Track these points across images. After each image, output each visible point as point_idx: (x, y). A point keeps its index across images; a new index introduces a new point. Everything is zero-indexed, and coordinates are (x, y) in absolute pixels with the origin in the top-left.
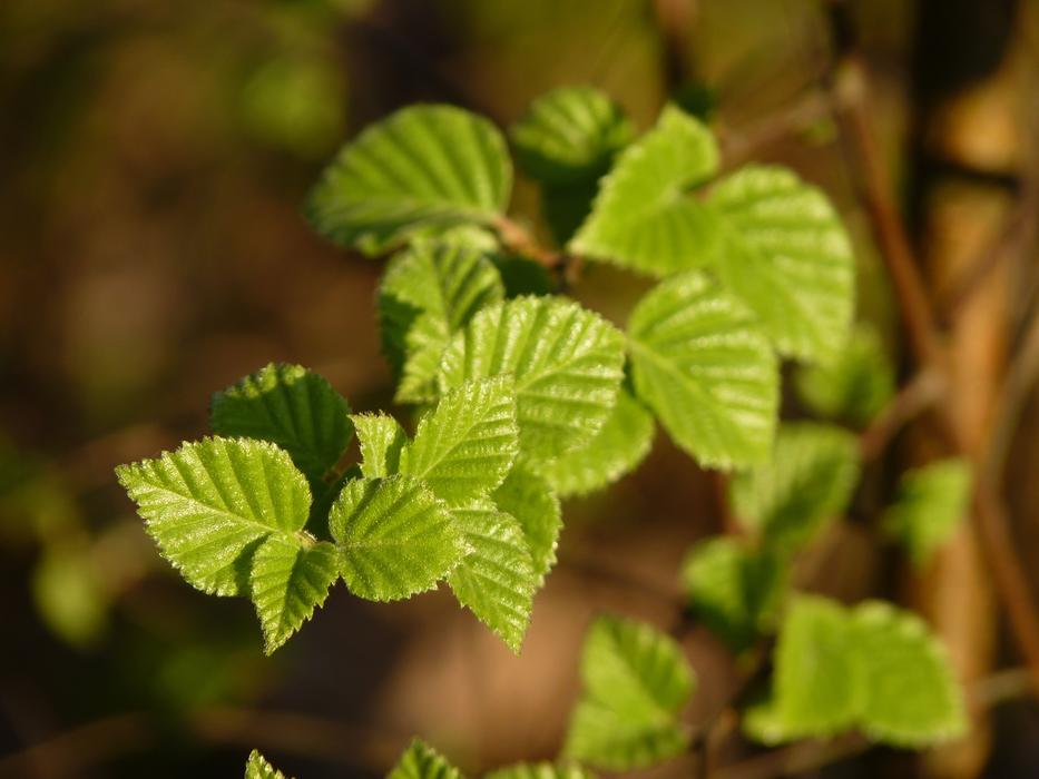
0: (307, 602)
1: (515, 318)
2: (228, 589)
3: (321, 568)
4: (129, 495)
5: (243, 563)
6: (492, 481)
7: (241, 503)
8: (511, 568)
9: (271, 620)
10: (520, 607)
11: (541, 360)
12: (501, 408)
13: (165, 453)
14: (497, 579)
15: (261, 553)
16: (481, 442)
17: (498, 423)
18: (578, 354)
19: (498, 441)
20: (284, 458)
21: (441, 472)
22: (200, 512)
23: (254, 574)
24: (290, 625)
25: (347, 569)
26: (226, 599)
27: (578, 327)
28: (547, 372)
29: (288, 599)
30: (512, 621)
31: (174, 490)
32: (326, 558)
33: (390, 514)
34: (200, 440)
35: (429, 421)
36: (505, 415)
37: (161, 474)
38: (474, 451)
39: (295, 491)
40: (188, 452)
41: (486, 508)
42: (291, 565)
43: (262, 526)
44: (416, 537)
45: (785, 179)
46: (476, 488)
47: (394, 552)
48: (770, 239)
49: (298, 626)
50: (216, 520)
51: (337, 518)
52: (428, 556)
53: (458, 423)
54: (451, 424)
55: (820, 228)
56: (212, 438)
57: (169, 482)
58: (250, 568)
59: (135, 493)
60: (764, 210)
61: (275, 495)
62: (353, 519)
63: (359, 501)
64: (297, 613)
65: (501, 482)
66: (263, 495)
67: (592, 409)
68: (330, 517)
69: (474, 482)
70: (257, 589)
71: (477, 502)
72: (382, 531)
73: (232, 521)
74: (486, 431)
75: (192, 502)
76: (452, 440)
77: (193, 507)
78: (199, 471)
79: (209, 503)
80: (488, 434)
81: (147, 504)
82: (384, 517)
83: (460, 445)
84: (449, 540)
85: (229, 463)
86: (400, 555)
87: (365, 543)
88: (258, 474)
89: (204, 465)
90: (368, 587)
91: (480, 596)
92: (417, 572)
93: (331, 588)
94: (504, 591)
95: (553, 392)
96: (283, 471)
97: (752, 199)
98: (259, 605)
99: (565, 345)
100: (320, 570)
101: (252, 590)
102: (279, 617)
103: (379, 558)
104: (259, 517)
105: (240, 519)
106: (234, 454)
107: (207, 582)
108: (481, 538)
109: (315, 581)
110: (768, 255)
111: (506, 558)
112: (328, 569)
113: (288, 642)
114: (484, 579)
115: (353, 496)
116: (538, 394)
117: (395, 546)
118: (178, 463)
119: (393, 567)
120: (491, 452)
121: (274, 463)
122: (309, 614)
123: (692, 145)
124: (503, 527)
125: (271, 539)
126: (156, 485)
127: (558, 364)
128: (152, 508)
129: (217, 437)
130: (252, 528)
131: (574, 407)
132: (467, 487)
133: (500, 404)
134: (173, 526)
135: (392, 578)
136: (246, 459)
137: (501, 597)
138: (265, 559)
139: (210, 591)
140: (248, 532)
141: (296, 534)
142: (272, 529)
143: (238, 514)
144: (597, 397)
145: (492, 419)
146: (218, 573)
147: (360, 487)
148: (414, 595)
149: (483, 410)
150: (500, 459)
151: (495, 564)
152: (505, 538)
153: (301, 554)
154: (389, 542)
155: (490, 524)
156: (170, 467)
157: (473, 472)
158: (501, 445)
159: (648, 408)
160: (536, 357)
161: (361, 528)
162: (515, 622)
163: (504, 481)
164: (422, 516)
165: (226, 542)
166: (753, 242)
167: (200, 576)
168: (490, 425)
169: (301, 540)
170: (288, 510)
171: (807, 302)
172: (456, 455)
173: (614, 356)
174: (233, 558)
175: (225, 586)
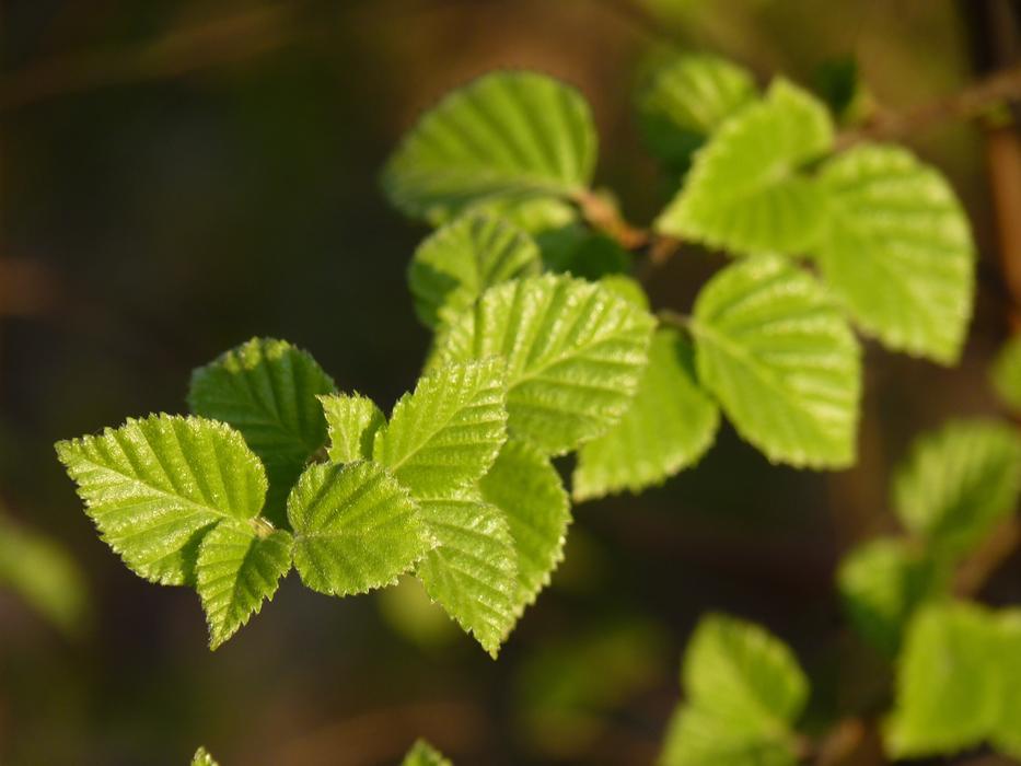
0: (255, 594)
1: (530, 297)
2: (172, 578)
3: (273, 558)
4: (69, 473)
5: (190, 551)
6: (474, 471)
7: (190, 486)
8: (492, 563)
9: (216, 613)
10: (499, 606)
11: (556, 343)
12: (489, 392)
13: (107, 430)
14: (476, 575)
15: (209, 540)
16: (466, 428)
17: (485, 408)
18: (599, 336)
19: (484, 427)
20: (237, 439)
21: (421, 458)
22: (146, 494)
23: (200, 562)
24: (236, 619)
25: (302, 561)
26: (170, 588)
27: (600, 307)
28: (565, 355)
29: (236, 589)
30: (489, 620)
31: (117, 469)
32: (279, 547)
33: (351, 502)
34: (146, 417)
35: (406, 403)
36: (492, 400)
37: (104, 453)
38: (458, 437)
39: (248, 475)
40: (133, 429)
41: (469, 498)
42: (242, 555)
43: (214, 511)
44: (378, 528)
45: (902, 160)
46: (458, 477)
47: (354, 543)
48: (884, 222)
49: (245, 619)
50: (164, 503)
51: (295, 504)
52: (390, 549)
53: (439, 408)
54: (432, 408)
55: (937, 211)
56: (159, 416)
57: (112, 460)
58: (197, 556)
59: (75, 471)
60: (878, 191)
61: (227, 479)
62: (313, 506)
63: (318, 487)
64: (245, 606)
65: (484, 472)
66: (214, 479)
67: (611, 396)
68: (288, 504)
69: (456, 470)
70: (202, 578)
71: (459, 492)
72: (342, 521)
73: (180, 504)
74: (471, 417)
75: (137, 482)
76: (436, 424)
77: (138, 488)
78: (144, 450)
79: (156, 485)
80: (475, 419)
81: (87, 483)
82: (344, 506)
83: (444, 429)
84: (413, 532)
85: (177, 442)
86: (360, 546)
87: (324, 533)
88: (208, 454)
89: (150, 443)
90: (323, 581)
91: (455, 592)
92: (377, 565)
93: (281, 580)
94: (483, 588)
95: (569, 377)
96: (236, 452)
97: (865, 179)
98: (204, 596)
99: (583, 327)
100: (271, 559)
101: (197, 580)
102: (226, 610)
103: (339, 548)
104: (210, 501)
105: (189, 503)
106: (182, 433)
107: (151, 569)
108: (461, 530)
109: (265, 571)
110: (881, 239)
111: (486, 553)
112: (280, 560)
113: (235, 636)
114: (462, 575)
115: (313, 481)
116: (552, 378)
117: (356, 538)
118: (121, 440)
119: (352, 559)
120: (476, 439)
121: (225, 443)
122: (257, 607)
123: (803, 120)
124: (487, 519)
125: (221, 525)
126: (98, 463)
127: (576, 346)
128: (93, 487)
129: (163, 414)
130: (203, 513)
131: (592, 394)
132: (448, 475)
133: (488, 387)
134: (115, 507)
135: (350, 571)
136: (195, 439)
137: (478, 593)
138: (213, 547)
139: (154, 578)
140: (198, 517)
141: (252, 522)
142: (225, 515)
143: (187, 497)
144: (616, 383)
145: (479, 404)
146: (163, 560)
147: (321, 472)
148: (372, 590)
149: (468, 394)
150: (484, 447)
151: (475, 559)
152: (488, 531)
153: (256, 541)
154: (350, 532)
155: (472, 516)
156: (113, 444)
157: (456, 460)
158: (486, 432)
159: (711, 397)
160: (552, 339)
161: (321, 516)
162: (494, 622)
163: (489, 471)
164: (384, 506)
165: (174, 527)
166: (865, 225)
167: (144, 562)
168: (476, 410)
169: (257, 527)
170: (241, 494)
171: (921, 290)
172: (438, 442)
173: (638, 340)
174: (181, 544)
175: (170, 574)
